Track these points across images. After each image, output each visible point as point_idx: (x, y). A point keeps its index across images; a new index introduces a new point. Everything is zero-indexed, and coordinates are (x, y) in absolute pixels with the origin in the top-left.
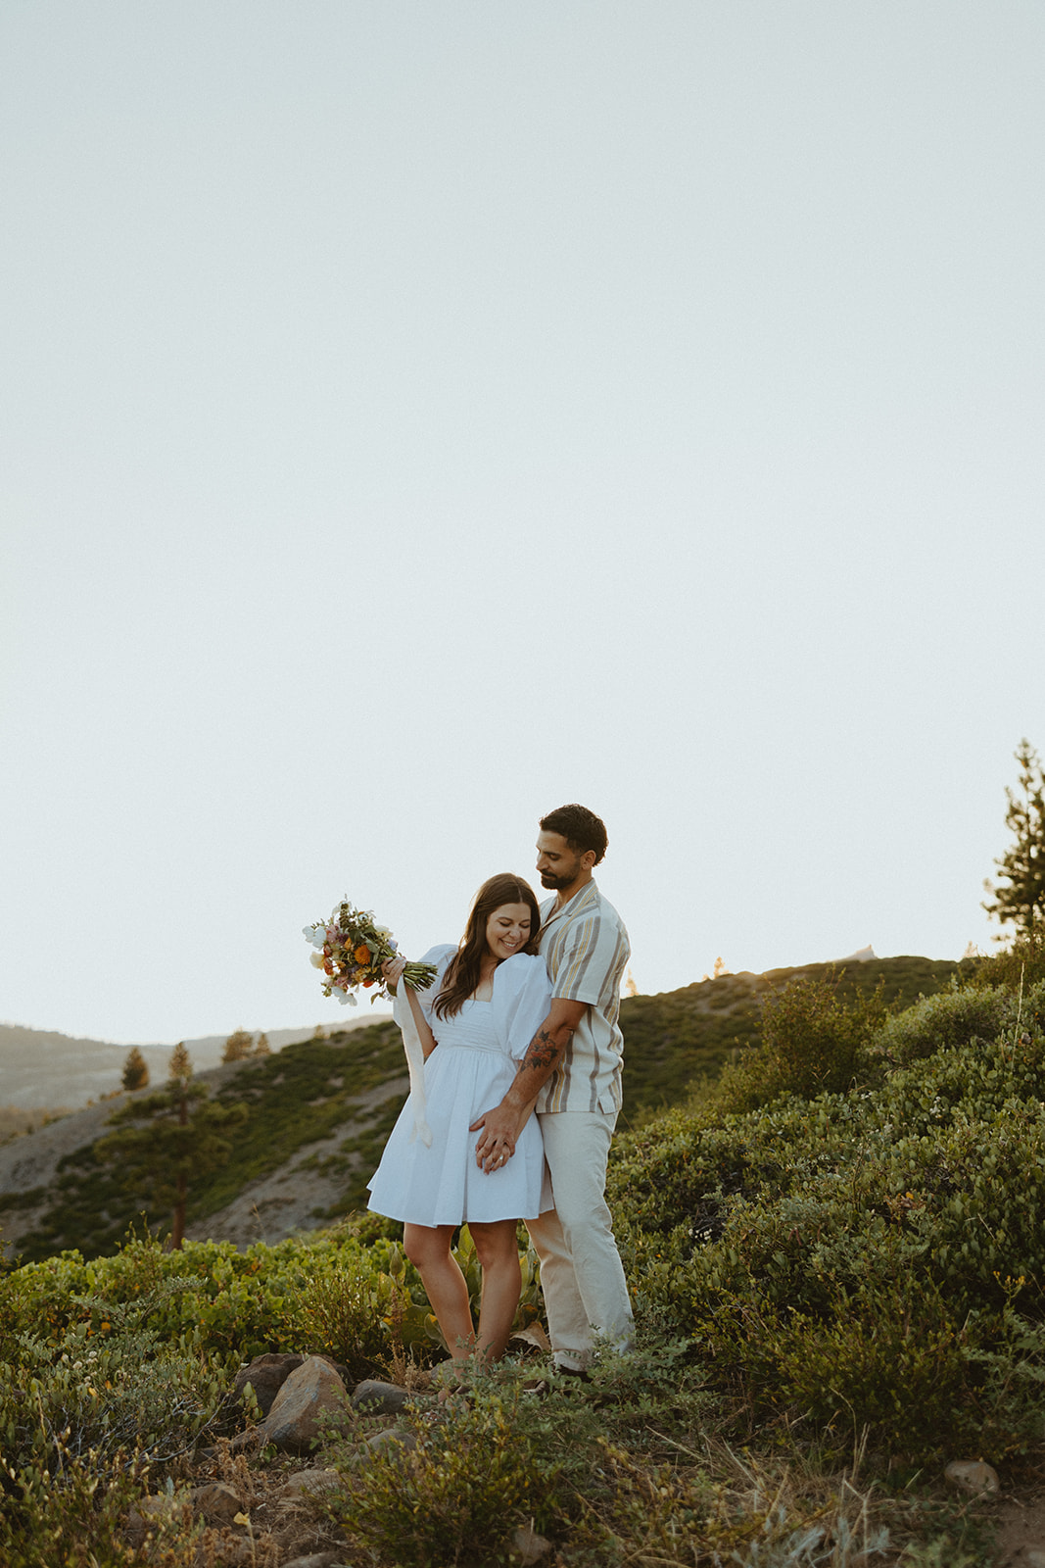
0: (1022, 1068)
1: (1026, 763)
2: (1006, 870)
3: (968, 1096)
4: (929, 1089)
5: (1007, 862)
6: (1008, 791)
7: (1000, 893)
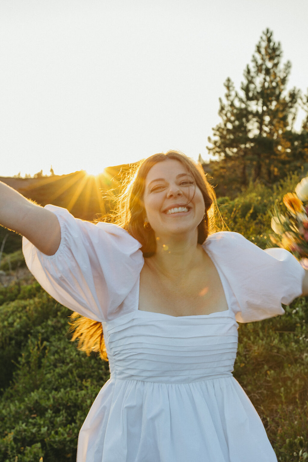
1: (228, 87)
2: (218, 133)
5: (218, 130)
6: (220, 100)
7: (215, 143)
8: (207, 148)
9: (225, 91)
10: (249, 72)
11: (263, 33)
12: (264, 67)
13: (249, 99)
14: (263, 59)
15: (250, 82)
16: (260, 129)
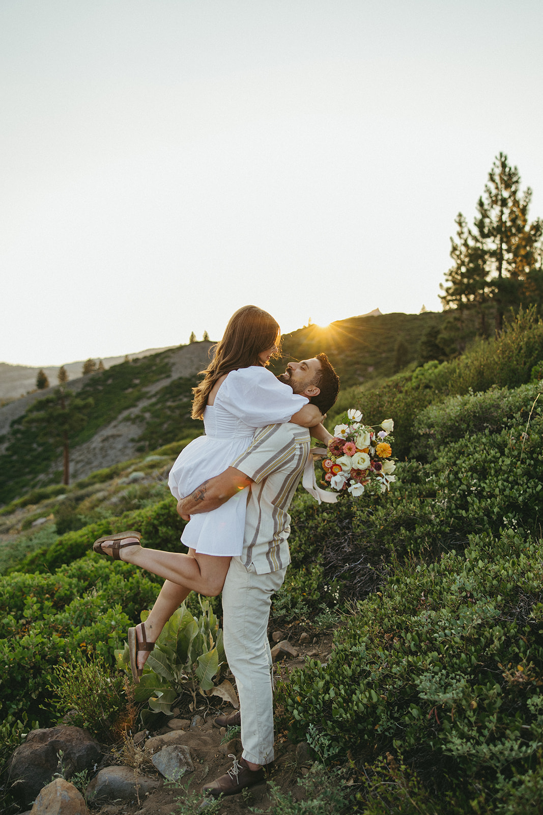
1: (460, 224)
2: (450, 278)
3: (491, 476)
4: (465, 468)
5: (450, 274)
6: (451, 239)
7: (447, 290)
8: (439, 296)
9: (458, 228)
10: (481, 204)
11: (496, 158)
12: (499, 197)
13: (484, 236)
14: (497, 188)
15: (485, 215)
16: (499, 269)
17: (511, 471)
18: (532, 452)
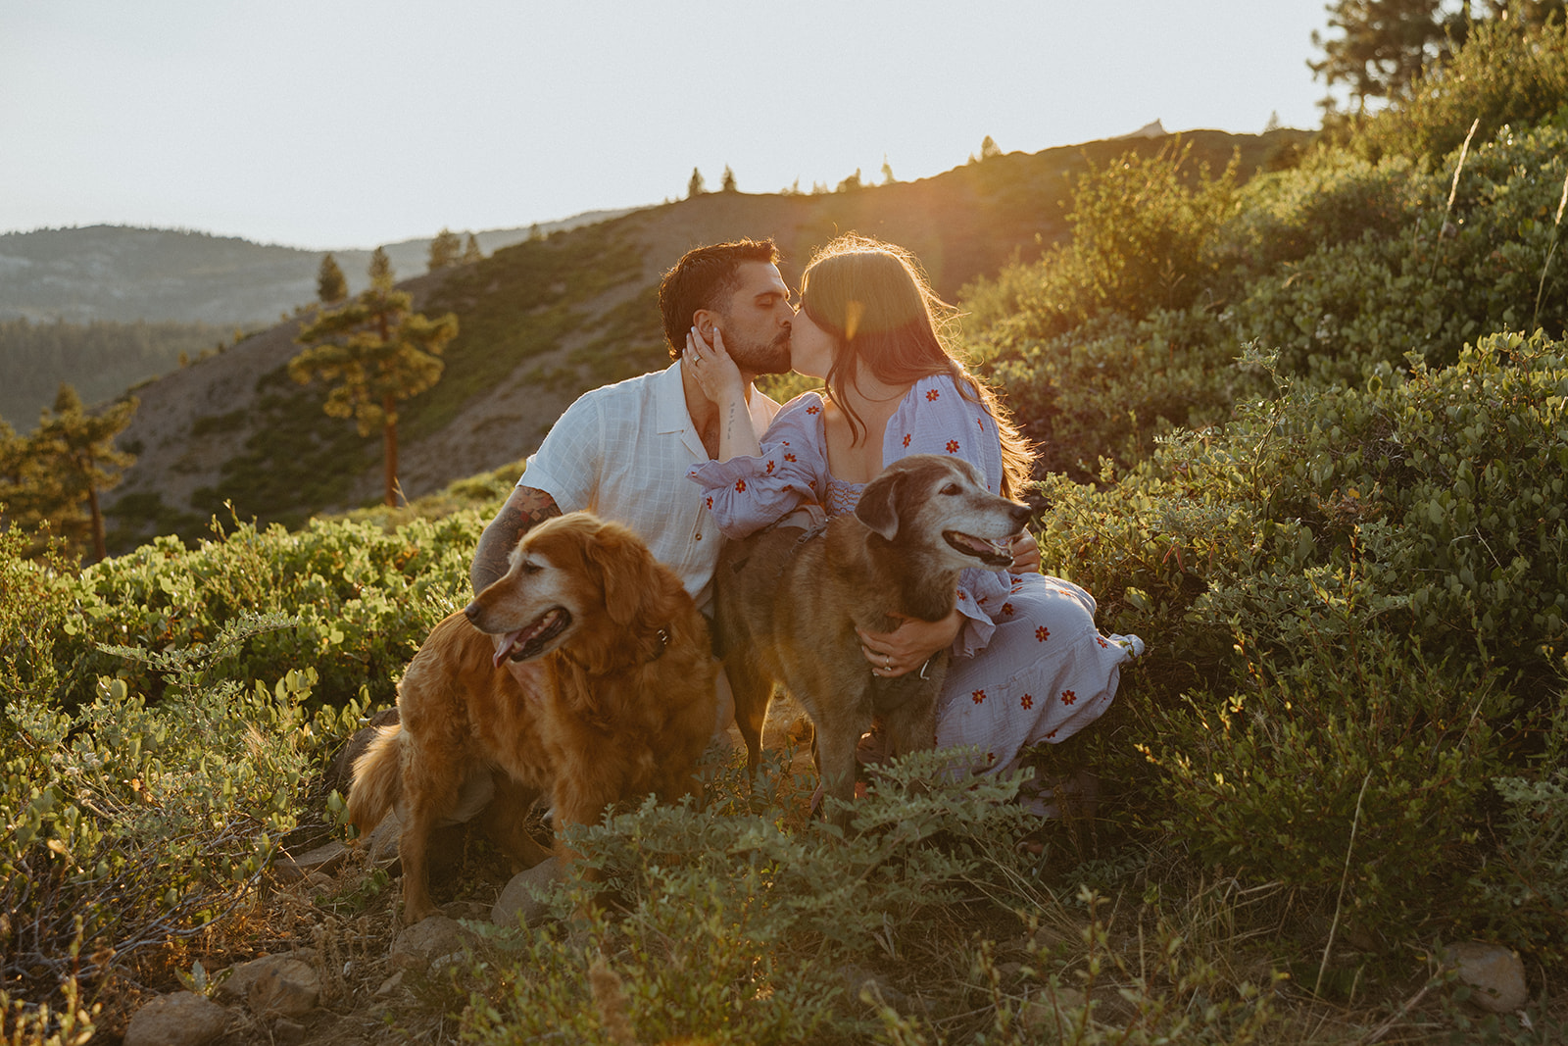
0: (1442, 272)
2: (1340, 19)
3: (1366, 313)
4: (1310, 303)
5: (1340, 10)
7: (1331, 47)
8: (1309, 64)
17: (1411, 303)
18: (1463, 263)
